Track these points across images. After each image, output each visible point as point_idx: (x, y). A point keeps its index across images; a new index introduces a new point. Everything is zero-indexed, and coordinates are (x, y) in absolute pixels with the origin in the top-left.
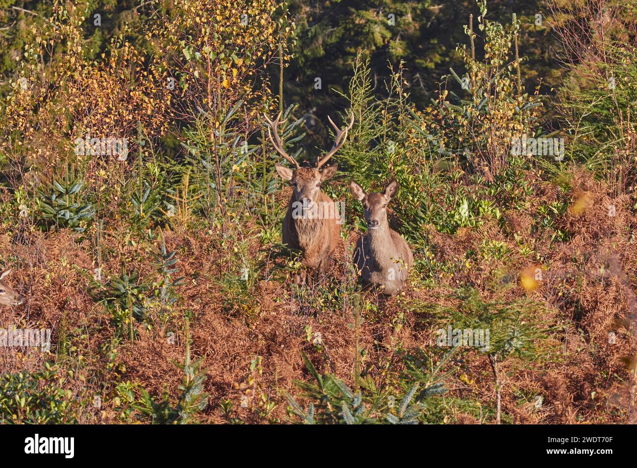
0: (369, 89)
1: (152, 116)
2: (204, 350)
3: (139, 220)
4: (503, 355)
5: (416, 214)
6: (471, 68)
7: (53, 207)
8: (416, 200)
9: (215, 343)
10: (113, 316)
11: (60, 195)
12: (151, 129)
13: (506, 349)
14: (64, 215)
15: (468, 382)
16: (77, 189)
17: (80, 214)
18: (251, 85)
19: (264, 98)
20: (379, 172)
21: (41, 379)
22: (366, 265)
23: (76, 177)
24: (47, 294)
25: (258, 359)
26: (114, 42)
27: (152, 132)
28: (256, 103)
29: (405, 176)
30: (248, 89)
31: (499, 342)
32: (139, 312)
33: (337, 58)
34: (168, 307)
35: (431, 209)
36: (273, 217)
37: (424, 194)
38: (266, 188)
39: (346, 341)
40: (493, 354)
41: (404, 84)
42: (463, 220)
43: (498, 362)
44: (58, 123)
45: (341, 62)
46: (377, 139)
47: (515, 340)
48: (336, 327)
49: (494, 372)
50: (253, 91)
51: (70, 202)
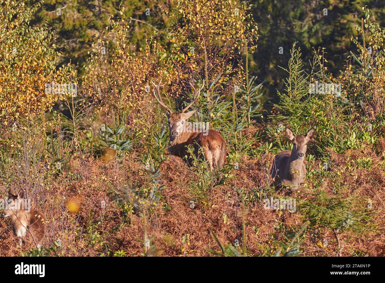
0: (301, 65)
1: (171, 85)
2: (174, 229)
3: (159, 149)
4: (342, 230)
5: (328, 142)
6: (361, 51)
7: (106, 143)
8: (328, 132)
9: (180, 225)
10: (122, 210)
11: (111, 135)
12: (171, 93)
13: (344, 225)
14: (113, 147)
15: (322, 246)
16: (121, 131)
17: (123, 146)
18: (232, 65)
19: (240, 73)
20: (306, 116)
21: (51, 251)
22: (277, 175)
23: (120, 124)
24: (88, 197)
25: (187, 236)
26: (148, 41)
27: (171, 95)
28: (234, 75)
29: (322, 118)
30: (230, 67)
31: (339, 221)
32: (138, 207)
33: (330, 44)
34: (154, 204)
35: (336, 138)
36: (241, 145)
37: (333, 129)
38: (236, 128)
39: (261, 222)
40: (336, 229)
41: (325, 62)
42: (353, 144)
43: (339, 233)
44: (112, 91)
45: (333, 46)
46: (306, 96)
47: (349, 220)
48: (255, 214)
49: (337, 240)
50: (233, 69)
51: (117, 139)
